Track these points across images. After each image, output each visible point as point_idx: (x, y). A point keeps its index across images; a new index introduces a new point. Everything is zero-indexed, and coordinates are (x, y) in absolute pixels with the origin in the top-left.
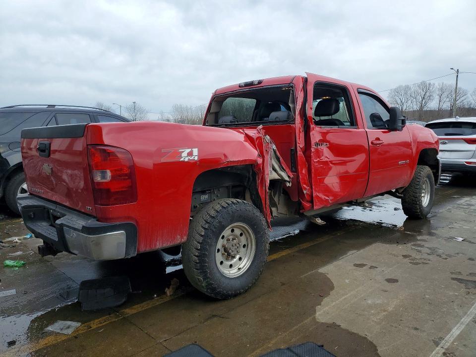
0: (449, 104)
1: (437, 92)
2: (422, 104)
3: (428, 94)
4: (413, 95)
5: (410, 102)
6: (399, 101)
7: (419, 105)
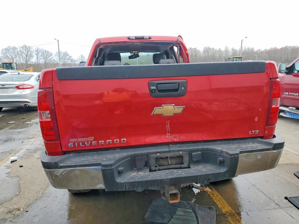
0: (43, 60)
1: (35, 53)
2: (26, 59)
3: (29, 53)
4: (20, 54)
5: (18, 57)
6: (10, 57)
7: (25, 60)
